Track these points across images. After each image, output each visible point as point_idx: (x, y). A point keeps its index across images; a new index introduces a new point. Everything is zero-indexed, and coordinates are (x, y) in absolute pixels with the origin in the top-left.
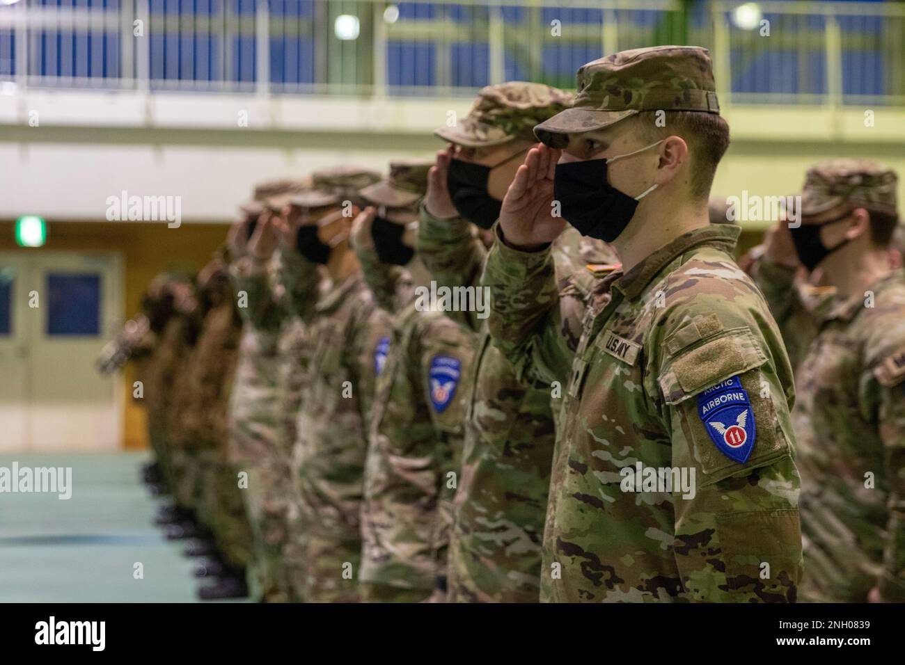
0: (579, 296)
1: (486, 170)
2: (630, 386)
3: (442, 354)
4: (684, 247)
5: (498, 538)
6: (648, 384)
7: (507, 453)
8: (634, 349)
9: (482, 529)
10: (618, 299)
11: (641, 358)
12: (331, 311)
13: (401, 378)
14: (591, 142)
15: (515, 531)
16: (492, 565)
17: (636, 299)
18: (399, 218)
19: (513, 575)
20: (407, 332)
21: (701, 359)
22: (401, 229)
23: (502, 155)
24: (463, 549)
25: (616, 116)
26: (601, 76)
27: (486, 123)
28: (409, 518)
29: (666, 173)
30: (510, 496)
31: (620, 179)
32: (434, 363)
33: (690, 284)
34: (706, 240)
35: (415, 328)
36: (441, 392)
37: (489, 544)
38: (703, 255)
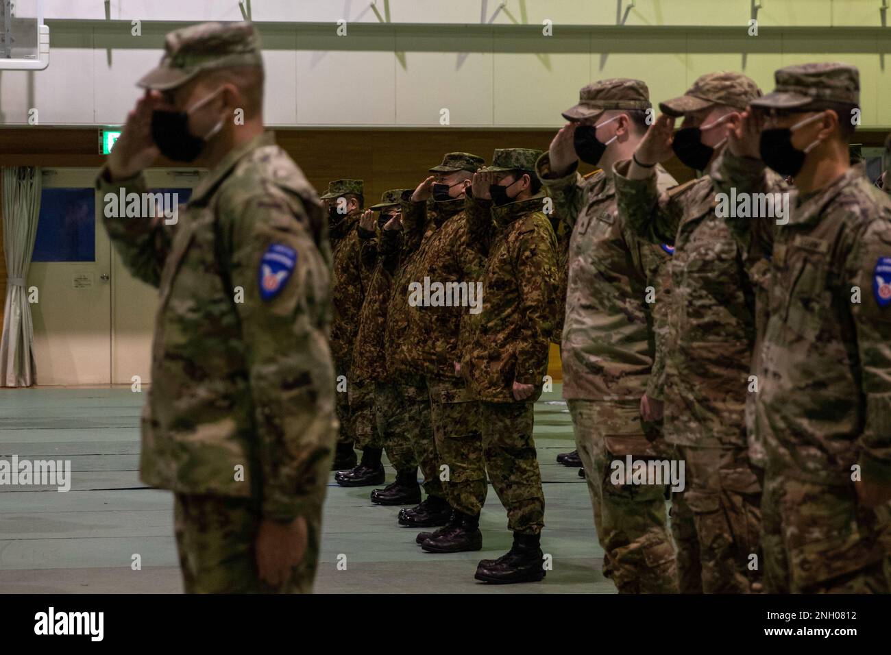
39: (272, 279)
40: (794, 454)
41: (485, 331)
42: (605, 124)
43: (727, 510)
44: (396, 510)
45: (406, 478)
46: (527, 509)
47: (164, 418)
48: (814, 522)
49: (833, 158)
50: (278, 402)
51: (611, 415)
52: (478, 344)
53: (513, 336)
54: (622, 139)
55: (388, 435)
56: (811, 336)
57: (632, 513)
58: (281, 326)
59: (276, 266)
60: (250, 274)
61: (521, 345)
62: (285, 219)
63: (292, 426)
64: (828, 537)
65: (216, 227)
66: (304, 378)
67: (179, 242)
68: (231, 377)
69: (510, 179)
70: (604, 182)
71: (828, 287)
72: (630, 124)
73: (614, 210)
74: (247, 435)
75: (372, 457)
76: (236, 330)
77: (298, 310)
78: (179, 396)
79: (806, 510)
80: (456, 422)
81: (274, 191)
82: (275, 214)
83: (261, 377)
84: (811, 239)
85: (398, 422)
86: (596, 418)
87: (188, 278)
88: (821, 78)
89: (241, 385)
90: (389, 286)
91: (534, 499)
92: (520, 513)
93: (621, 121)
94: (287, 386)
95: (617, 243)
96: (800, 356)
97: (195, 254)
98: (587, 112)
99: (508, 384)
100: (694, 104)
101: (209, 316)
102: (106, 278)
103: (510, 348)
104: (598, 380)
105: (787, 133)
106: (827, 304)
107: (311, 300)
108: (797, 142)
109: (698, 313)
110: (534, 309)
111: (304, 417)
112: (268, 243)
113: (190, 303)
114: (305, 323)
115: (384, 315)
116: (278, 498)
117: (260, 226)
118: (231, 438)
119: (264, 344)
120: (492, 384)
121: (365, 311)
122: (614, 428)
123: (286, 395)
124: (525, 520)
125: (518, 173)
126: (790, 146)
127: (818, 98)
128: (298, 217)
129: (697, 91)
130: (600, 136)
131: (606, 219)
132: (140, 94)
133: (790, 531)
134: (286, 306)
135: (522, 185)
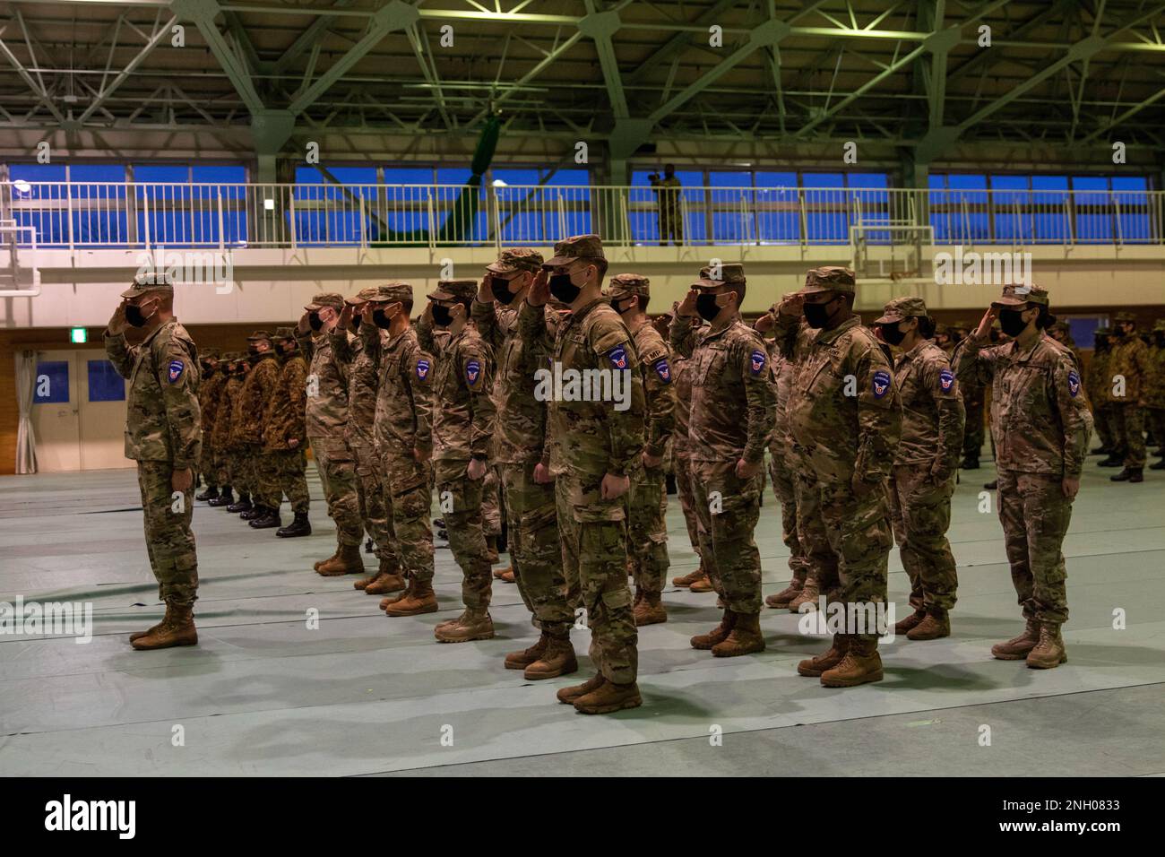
0: (553, 322)
1: (508, 281)
2: (582, 351)
3: (471, 360)
4: (595, 303)
5: (519, 422)
6: (589, 349)
7: (522, 389)
8: (583, 338)
9: (513, 419)
10: (573, 322)
11: (586, 341)
12: (391, 350)
13: (452, 372)
14: (562, 269)
15: (525, 419)
16: (517, 433)
17: (580, 321)
18: (446, 305)
19: (525, 435)
20: (454, 353)
21: (608, 339)
22: (447, 309)
23: (513, 276)
24: (504, 428)
25: (572, 259)
26: (565, 245)
27: (506, 263)
28: (457, 431)
29: (589, 278)
30: (523, 406)
31: (574, 281)
32: (468, 364)
33: (600, 315)
34: (602, 301)
35: (458, 349)
36: (472, 376)
37: (516, 425)
38: (602, 306)
39: (174, 374)
40: (390, 443)
41: (275, 416)
42: (323, 312)
43: (374, 474)
44: (239, 514)
45: (244, 498)
46: (300, 501)
47: (135, 431)
48: (398, 468)
49: (402, 322)
50: (178, 422)
51: (329, 442)
52: (272, 422)
53: (288, 417)
54: (331, 319)
55: (234, 477)
56: (394, 393)
57: (340, 485)
58: (178, 393)
59: (175, 369)
60: (165, 372)
61: (292, 421)
62: (179, 351)
63: (184, 432)
64: (404, 474)
65: (152, 354)
66: (188, 413)
67: (138, 361)
68: (160, 414)
69: (285, 342)
70: (324, 340)
71: (400, 374)
72: (334, 313)
73: (329, 350)
74: (166, 437)
75: (227, 491)
76: (160, 395)
77: (185, 386)
78: (141, 422)
79: (395, 464)
80: (264, 464)
81: (174, 339)
82: (175, 348)
83: (170, 413)
84: (394, 354)
85: (238, 471)
86: (323, 444)
87: (141, 375)
88: (395, 289)
89: (164, 417)
90: (230, 401)
91: (303, 496)
92: (297, 503)
93: (330, 311)
94: (181, 416)
95: (332, 365)
96: (391, 402)
97: (144, 365)
98: (315, 307)
99: (287, 441)
100: (358, 301)
101: (151, 390)
102: (76, 411)
103: (287, 423)
104: (323, 428)
105: (382, 311)
106: (400, 380)
107: (190, 382)
108: (387, 315)
109: (359, 390)
110: (295, 403)
111: (189, 429)
112: (172, 360)
113: (143, 385)
114: (188, 391)
115: (229, 416)
116: (178, 461)
117: (169, 354)
118: (161, 438)
119: (171, 400)
120: (279, 441)
121: (219, 415)
122: (331, 448)
123: (180, 420)
124: (300, 506)
125: (289, 340)
126: (384, 316)
127: (394, 297)
128: (185, 350)
129: (360, 295)
130: (321, 318)
131: (326, 355)
132: (123, 300)
133: (389, 473)
134: (179, 385)
135: (291, 346)
